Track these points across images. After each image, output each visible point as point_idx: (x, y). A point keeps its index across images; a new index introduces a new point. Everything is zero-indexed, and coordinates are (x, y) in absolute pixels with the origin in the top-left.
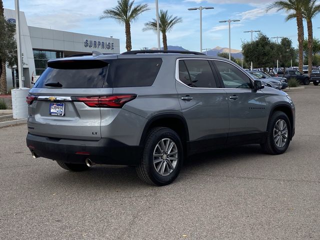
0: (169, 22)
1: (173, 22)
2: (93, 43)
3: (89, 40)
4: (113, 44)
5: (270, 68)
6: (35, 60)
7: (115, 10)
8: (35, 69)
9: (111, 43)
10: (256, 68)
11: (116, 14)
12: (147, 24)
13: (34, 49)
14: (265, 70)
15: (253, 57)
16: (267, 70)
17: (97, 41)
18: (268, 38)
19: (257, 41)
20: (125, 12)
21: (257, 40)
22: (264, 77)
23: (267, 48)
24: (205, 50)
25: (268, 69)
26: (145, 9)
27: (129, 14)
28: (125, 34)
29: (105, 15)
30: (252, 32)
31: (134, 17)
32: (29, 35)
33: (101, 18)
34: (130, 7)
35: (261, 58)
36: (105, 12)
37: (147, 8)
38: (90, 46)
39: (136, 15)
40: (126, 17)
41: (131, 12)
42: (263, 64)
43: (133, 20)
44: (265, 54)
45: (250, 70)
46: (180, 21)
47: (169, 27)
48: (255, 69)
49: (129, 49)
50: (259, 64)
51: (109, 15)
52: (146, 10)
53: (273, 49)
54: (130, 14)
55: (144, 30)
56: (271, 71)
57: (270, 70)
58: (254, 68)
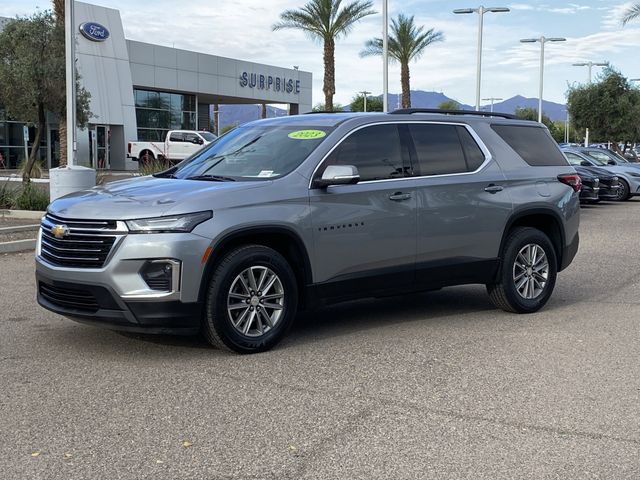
0: (416, 39)
1: (424, 40)
2: (258, 79)
3: (249, 72)
4: (298, 82)
5: (626, 143)
6: (137, 110)
7: (305, 13)
8: (136, 128)
9: (295, 79)
10: (597, 142)
11: (306, 20)
12: (371, 43)
13: (136, 88)
14: (615, 146)
15: (592, 120)
16: (620, 148)
17: (266, 75)
18: (625, 80)
19: (599, 85)
20: (325, 17)
21: (601, 81)
22: (612, 163)
23: (623, 100)
24: (489, 103)
25: (620, 144)
26: (366, 11)
27: (333, 21)
28: (323, 61)
29: (283, 21)
30: (590, 65)
31: (343, 28)
32: (127, 58)
33: (276, 27)
34: (337, 6)
35: (608, 120)
36: (284, 16)
37: (371, 9)
38: (252, 86)
39: (347, 24)
40: (327, 27)
41: (336, 17)
42: (612, 134)
43: (341, 34)
44: (616, 114)
45: (583, 146)
46: (439, 39)
47: (416, 50)
48: (594, 145)
49: (329, 93)
50: (603, 133)
51: (292, 22)
52: (369, 13)
53: (634, 103)
54: (335, 21)
55: (363, 54)
56: (628, 149)
57: (626, 147)
58: (592, 141)
